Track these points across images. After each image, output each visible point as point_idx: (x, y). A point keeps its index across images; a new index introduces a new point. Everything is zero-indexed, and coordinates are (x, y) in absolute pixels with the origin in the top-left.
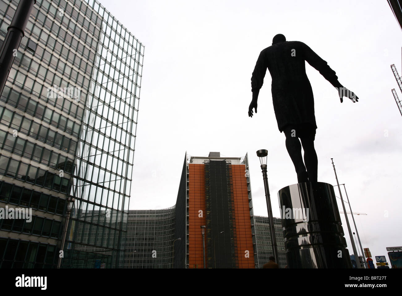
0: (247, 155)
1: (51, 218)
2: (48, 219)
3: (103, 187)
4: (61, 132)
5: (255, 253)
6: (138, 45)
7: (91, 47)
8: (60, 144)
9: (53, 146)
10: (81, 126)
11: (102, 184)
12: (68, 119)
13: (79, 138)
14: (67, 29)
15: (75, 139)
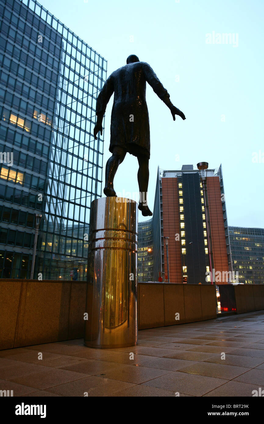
0: (221, 166)
1: (30, 233)
2: (27, 233)
3: (75, 204)
4: (31, 154)
5: (229, 262)
6: (101, 60)
7: (52, 68)
8: (32, 166)
9: (26, 168)
10: (49, 147)
11: (73, 201)
12: (37, 141)
13: (48, 159)
14: (28, 51)
15: (45, 160)
